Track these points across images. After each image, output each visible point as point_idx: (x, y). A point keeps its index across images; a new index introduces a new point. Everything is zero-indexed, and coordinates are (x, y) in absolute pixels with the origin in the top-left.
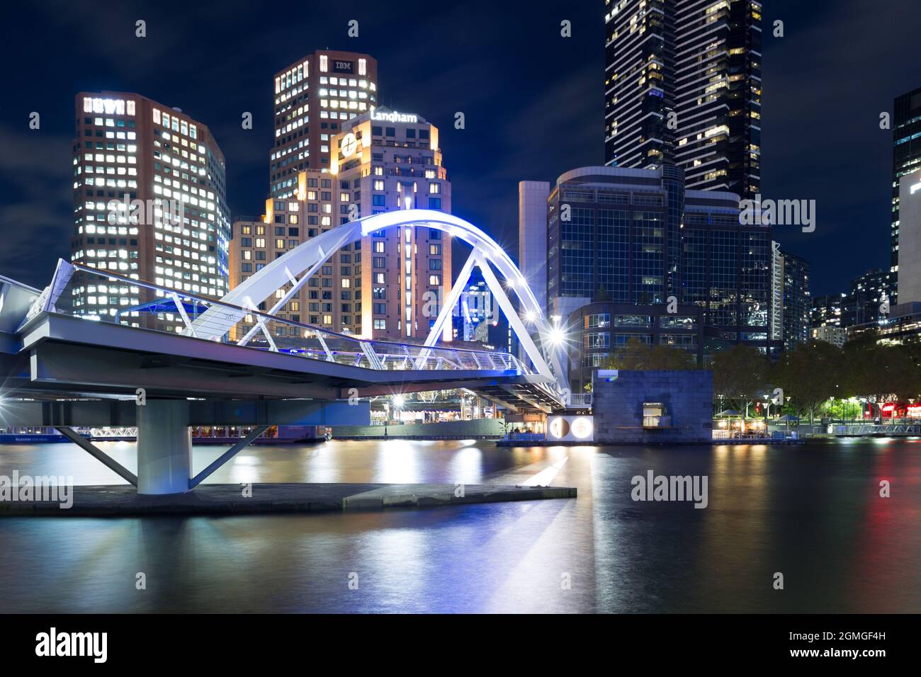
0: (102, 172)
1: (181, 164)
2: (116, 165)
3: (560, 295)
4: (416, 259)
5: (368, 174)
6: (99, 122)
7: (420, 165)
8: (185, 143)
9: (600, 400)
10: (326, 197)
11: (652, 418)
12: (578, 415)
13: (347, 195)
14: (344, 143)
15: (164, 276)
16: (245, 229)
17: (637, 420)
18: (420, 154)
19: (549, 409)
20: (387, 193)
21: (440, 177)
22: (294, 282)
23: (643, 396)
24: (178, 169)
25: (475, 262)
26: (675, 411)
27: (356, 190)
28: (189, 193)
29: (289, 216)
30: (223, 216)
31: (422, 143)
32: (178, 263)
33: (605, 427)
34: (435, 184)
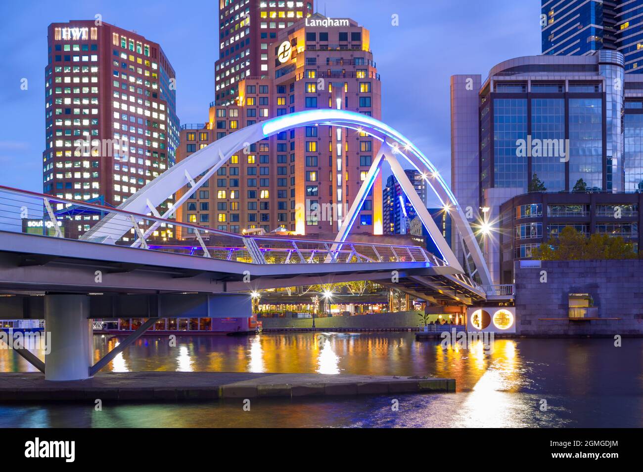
0: (70, 92)
1: (136, 80)
2: (81, 85)
3: (493, 186)
4: (347, 157)
5: (301, 78)
6: (67, 48)
7: (351, 67)
8: (140, 61)
9: (523, 291)
10: (264, 102)
11: (579, 310)
12: (501, 306)
13: (283, 100)
14: (281, 50)
15: (121, 183)
16: (190, 136)
17: (562, 311)
18: (352, 56)
19: (469, 301)
20: (319, 95)
21: (370, 77)
22: (193, 183)
23: (568, 286)
24: (135, 85)
25: (383, 157)
26: (603, 301)
27: (291, 94)
28: (143, 107)
29: (230, 121)
30: (173, 125)
31: (355, 45)
32: (133, 170)
33: (528, 318)
34: (365, 83)
